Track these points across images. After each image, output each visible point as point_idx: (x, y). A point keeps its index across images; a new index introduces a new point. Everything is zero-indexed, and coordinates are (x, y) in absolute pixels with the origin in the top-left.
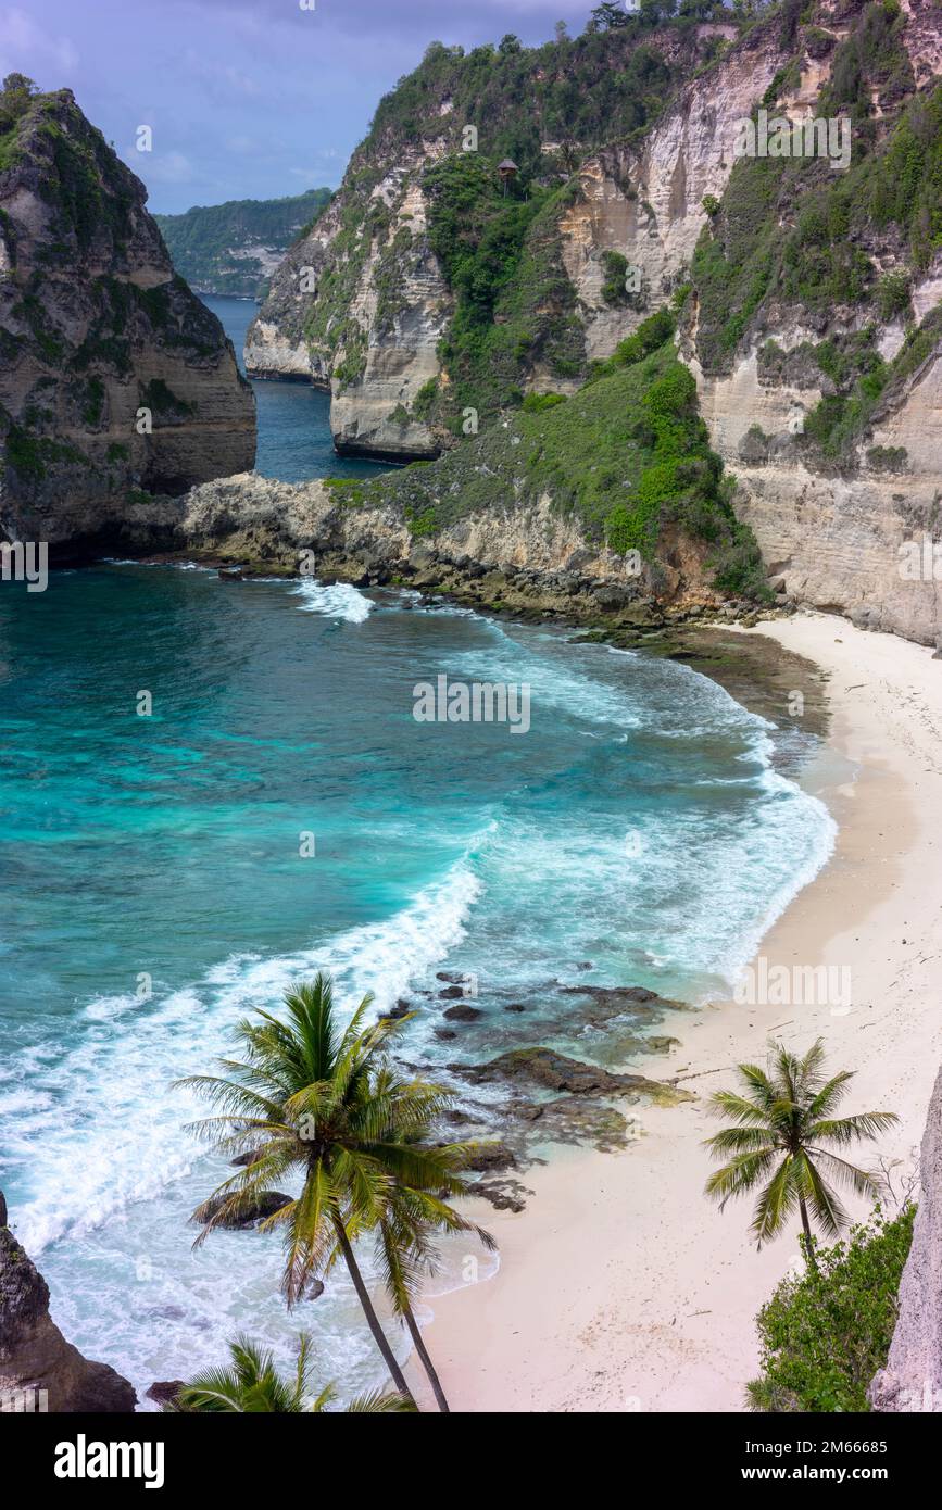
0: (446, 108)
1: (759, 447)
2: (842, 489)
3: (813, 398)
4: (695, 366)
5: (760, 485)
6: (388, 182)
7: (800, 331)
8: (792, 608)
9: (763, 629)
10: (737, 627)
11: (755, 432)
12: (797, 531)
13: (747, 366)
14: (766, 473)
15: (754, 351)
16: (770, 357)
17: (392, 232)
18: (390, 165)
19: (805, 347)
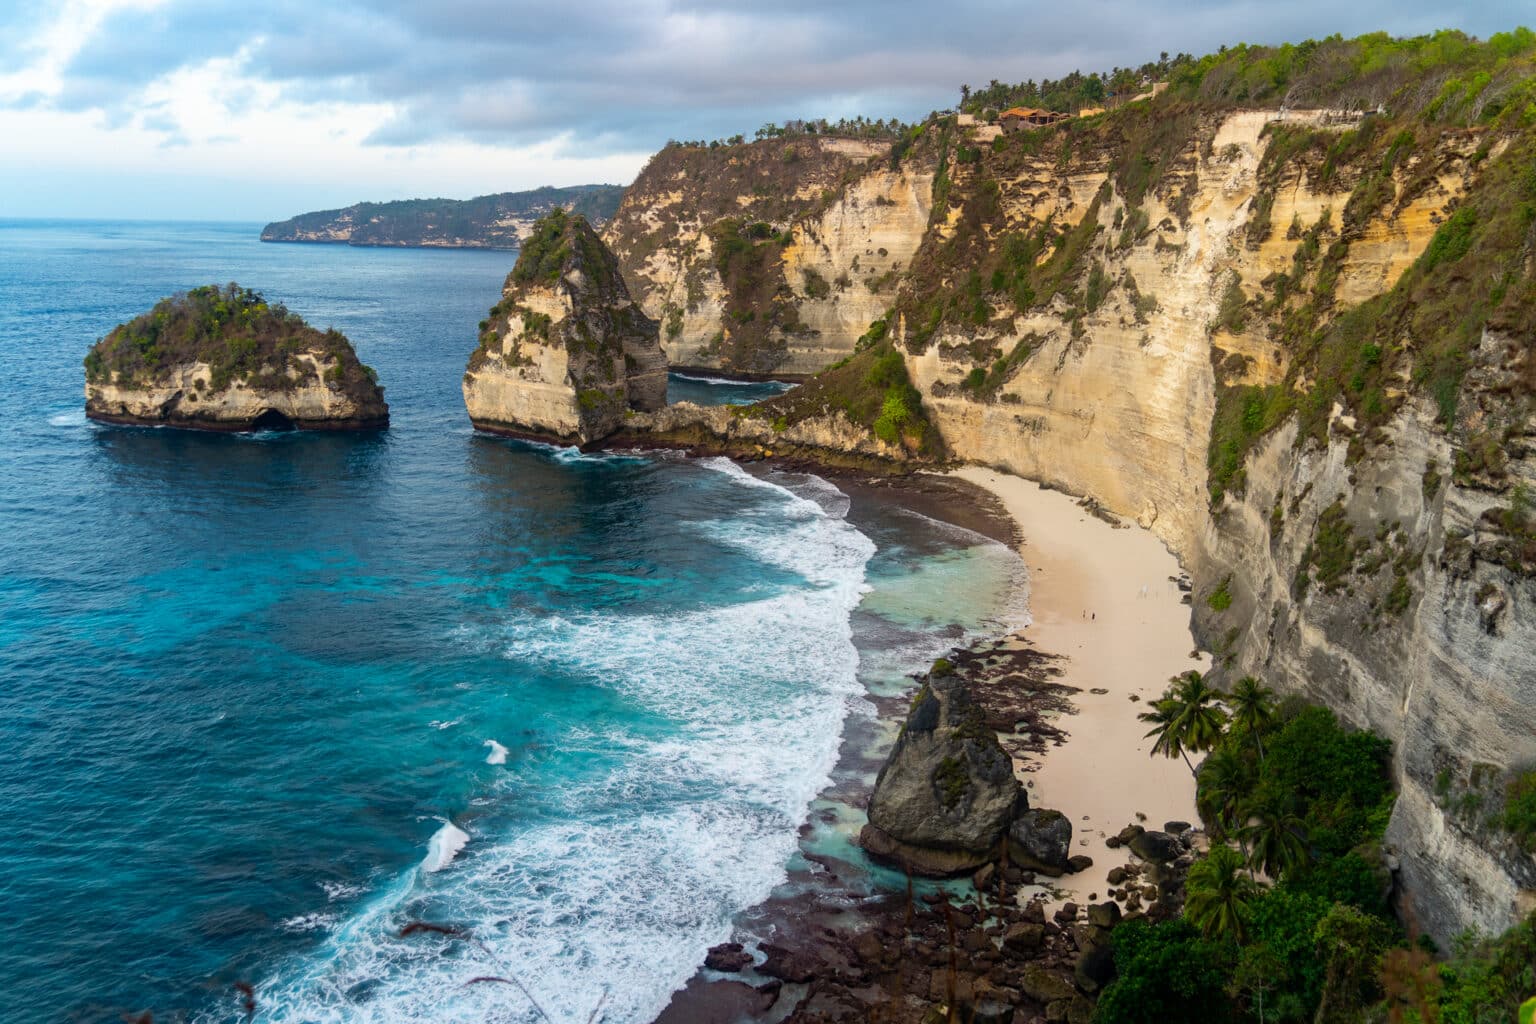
0: (682, 175)
1: (940, 389)
2: (987, 411)
3: (968, 368)
4: (902, 349)
5: (942, 406)
6: (649, 213)
7: (959, 337)
8: (961, 463)
9: (953, 473)
10: (940, 473)
11: (939, 383)
12: (963, 428)
13: (932, 351)
14: (946, 401)
15: (937, 345)
16: (945, 349)
17: (693, 258)
18: (650, 204)
19: (962, 345)
